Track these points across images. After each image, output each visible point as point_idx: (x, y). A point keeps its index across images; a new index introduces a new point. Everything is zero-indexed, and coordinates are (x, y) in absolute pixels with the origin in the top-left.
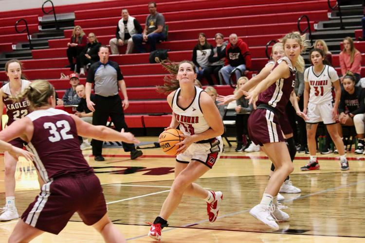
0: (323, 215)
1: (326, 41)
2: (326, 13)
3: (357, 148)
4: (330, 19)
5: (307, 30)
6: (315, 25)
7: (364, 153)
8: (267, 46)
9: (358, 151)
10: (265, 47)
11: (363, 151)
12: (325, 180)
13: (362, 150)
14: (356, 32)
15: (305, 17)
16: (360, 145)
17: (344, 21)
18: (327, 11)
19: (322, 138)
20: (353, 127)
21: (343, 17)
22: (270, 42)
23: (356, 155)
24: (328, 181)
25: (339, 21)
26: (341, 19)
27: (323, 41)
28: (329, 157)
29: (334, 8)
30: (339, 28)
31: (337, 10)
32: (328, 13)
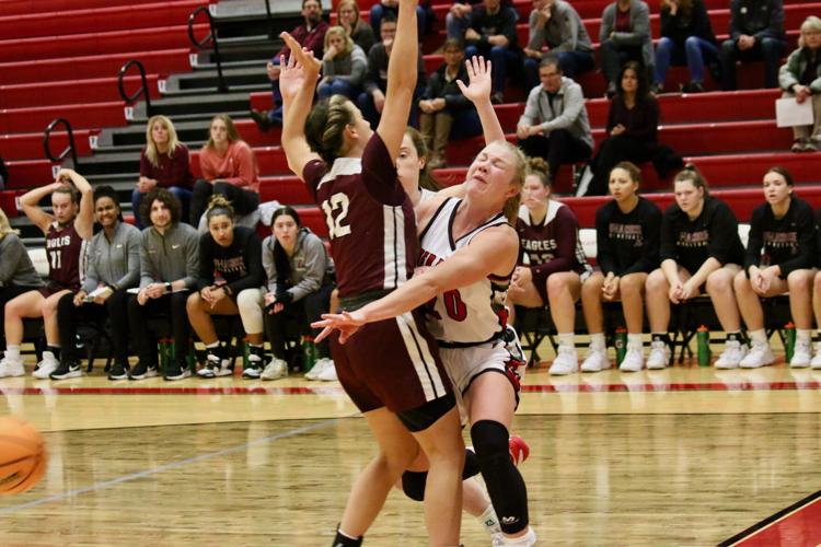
0: (149, 526)
1: (174, 121)
2: (187, 55)
3: (247, 364)
4: (195, 70)
5: (140, 94)
6: (159, 83)
7: (262, 375)
8: (48, 132)
9: (250, 371)
10: (42, 134)
11: (260, 373)
12: (166, 442)
13: (260, 369)
14: (253, 98)
15: (135, 65)
16: (253, 357)
17: (225, 73)
18: (188, 50)
19: (169, 344)
20: (238, 317)
21: (223, 64)
22: (54, 122)
23: (246, 382)
24: (173, 444)
25: (215, 74)
26: (219, 69)
27: (167, 120)
28: (183, 387)
29: (201, 43)
30: (215, 89)
31: (207, 48)
32: (191, 57)
